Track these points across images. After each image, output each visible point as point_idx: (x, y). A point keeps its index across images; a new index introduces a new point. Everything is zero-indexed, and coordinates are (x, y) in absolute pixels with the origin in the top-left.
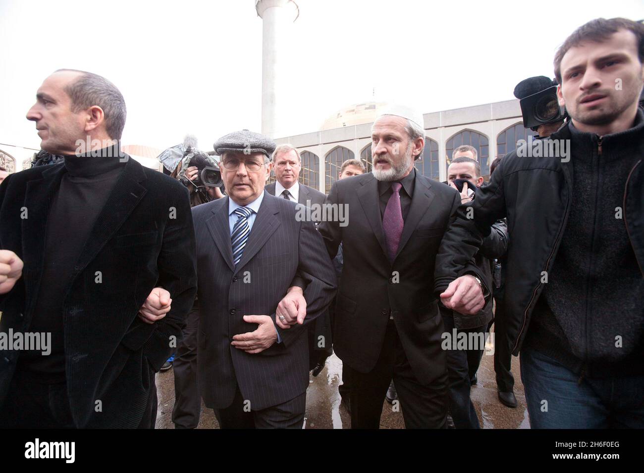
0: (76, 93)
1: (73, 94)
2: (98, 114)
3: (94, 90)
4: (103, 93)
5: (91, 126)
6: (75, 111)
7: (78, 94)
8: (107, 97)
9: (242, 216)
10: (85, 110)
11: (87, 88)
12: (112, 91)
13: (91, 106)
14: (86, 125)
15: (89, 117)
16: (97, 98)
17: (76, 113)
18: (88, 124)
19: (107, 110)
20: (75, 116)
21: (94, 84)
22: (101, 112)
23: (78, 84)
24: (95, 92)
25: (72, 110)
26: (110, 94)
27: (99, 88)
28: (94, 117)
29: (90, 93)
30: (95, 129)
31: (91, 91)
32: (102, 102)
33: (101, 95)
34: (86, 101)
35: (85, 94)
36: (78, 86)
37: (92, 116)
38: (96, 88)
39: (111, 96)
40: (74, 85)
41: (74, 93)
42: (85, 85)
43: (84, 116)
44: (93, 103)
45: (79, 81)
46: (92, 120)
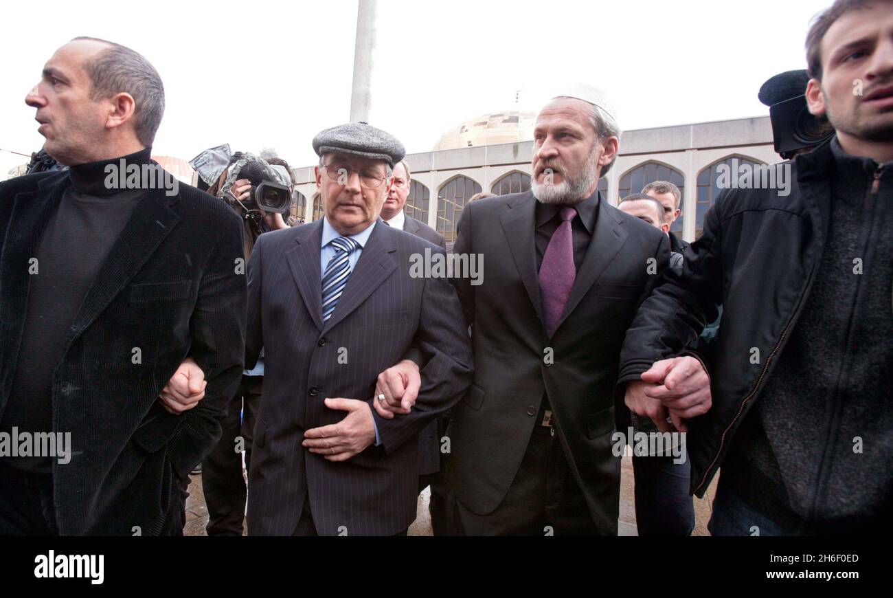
0: (99, 73)
1: (95, 72)
2: (127, 106)
3: (124, 71)
4: (137, 76)
5: (115, 121)
6: (94, 99)
7: (102, 74)
8: (141, 82)
9: (342, 250)
10: (110, 97)
11: (116, 66)
12: (149, 74)
13: (118, 92)
14: (107, 120)
15: (113, 108)
16: (128, 81)
17: (96, 101)
18: (111, 117)
19: (139, 101)
20: (94, 105)
21: (127, 62)
22: (131, 103)
23: (103, 60)
24: (126, 74)
25: (91, 97)
26: (146, 78)
27: (132, 69)
28: (121, 109)
29: (119, 74)
30: (119, 126)
31: (120, 71)
32: (134, 89)
33: (135, 79)
34: (112, 85)
35: (112, 75)
36: (103, 63)
37: (118, 107)
38: (127, 67)
39: (146, 81)
40: (97, 60)
41: (97, 72)
42: (114, 62)
43: (108, 107)
44: (122, 88)
45: (106, 56)
46: (116, 113)
